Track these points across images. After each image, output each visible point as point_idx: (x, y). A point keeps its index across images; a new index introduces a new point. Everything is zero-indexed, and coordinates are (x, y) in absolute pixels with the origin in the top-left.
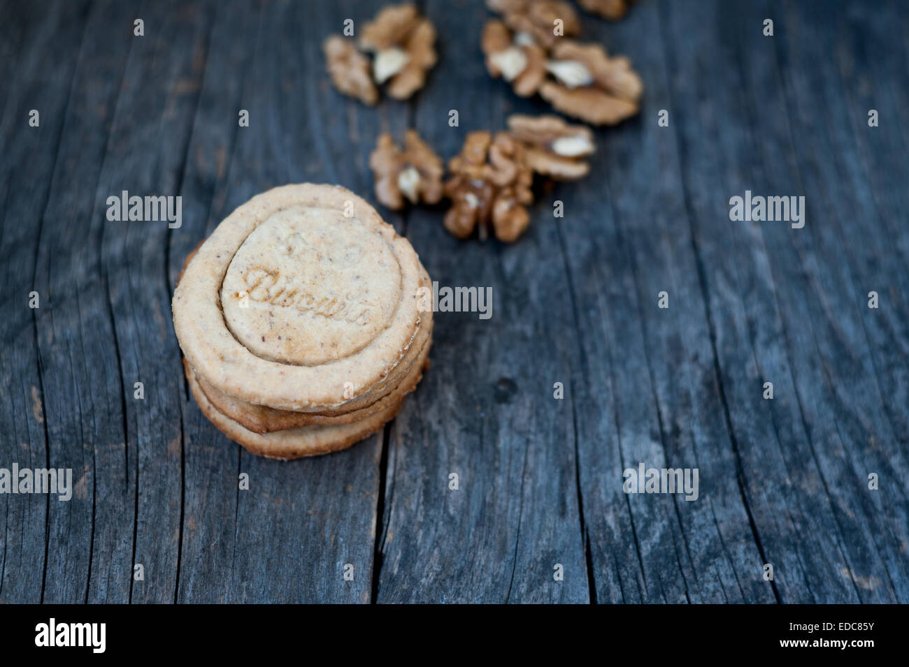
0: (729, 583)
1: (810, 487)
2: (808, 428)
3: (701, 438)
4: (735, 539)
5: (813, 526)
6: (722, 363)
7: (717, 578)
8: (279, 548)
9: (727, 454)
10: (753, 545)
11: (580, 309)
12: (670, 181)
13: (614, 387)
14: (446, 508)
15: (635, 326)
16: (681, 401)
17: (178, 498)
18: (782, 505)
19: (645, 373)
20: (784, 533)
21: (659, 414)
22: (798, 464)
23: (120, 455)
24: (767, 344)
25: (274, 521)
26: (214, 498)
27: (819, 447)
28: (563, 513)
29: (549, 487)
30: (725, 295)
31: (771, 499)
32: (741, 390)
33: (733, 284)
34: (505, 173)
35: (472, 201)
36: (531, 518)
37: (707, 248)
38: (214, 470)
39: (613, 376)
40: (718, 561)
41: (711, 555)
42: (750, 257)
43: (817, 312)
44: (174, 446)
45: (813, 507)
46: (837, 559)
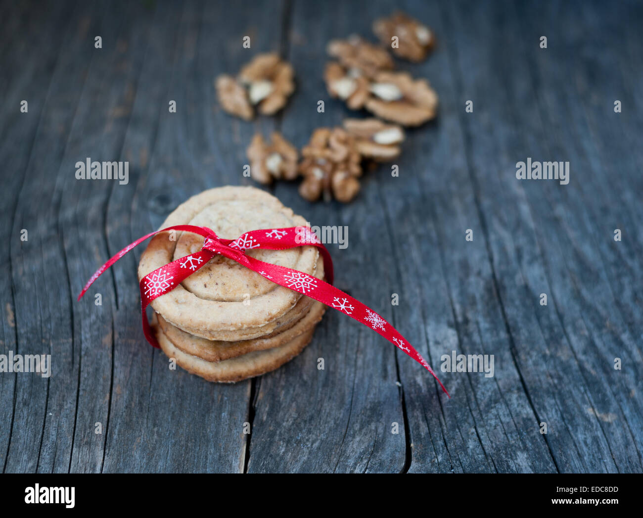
0: (506, 419)
1: (564, 355)
2: (561, 317)
3: (484, 325)
4: (510, 391)
5: (566, 380)
6: (498, 276)
7: (497, 416)
8: (181, 405)
9: (503, 335)
10: (523, 394)
11: (396, 245)
12: (459, 161)
13: (421, 293)
14: (301, 376)
15: (436, 254)
16: (469, 301)
17: (108, 373)
18: (544, 367)
19: (443, 284)
20: (545, 386)
21: (454, 310)
22: (554, 340)
23: (68, 347)
24: (531, 263)
25: (178, 387)
26: (135, 373)
27: (569, 329)
28: (385, 376)
29: (375, 360)
30: (500, 233)
31: (536, 364)
32: (512, 293)
33: (504, 225)
34: (340, 153)
35: (318, 174)
36: (362, 380)
37: (486, 203)
38: (135, 355)
39: (421, 286)
40: (498, 406)
41: (493, 402)
42: (517, 209)
43: (566, 242)
44: (107, 340)
45: (566, 368)
46: (584, 402)
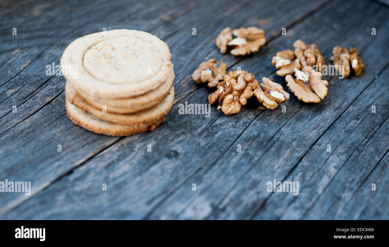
6: (268, 201)
8: (44, 147)
11: (230, 150)
13: (215, 180)
14: (110, 173)
15: (245, 168)
16: (237, 202)
17: (32, 112)
19: (233, 184)
21: (223, 200)
23: (31, 91)
24: (296, 208)
25: (52, 138)
26: (42, 120)
29: (152, 192)
37: (305, 162)
38: (52, 113)
39: (219, 176)
42: (321, 177)
44: (49, 99)
